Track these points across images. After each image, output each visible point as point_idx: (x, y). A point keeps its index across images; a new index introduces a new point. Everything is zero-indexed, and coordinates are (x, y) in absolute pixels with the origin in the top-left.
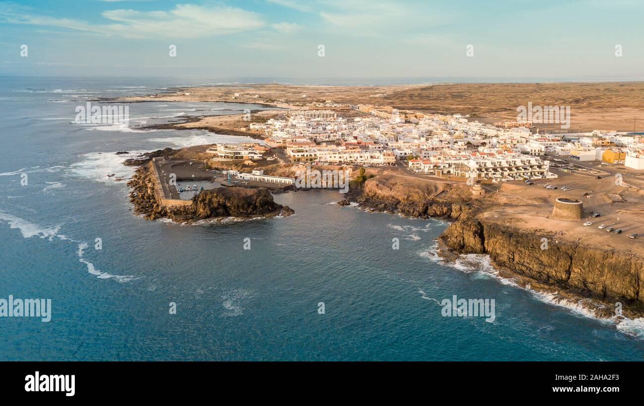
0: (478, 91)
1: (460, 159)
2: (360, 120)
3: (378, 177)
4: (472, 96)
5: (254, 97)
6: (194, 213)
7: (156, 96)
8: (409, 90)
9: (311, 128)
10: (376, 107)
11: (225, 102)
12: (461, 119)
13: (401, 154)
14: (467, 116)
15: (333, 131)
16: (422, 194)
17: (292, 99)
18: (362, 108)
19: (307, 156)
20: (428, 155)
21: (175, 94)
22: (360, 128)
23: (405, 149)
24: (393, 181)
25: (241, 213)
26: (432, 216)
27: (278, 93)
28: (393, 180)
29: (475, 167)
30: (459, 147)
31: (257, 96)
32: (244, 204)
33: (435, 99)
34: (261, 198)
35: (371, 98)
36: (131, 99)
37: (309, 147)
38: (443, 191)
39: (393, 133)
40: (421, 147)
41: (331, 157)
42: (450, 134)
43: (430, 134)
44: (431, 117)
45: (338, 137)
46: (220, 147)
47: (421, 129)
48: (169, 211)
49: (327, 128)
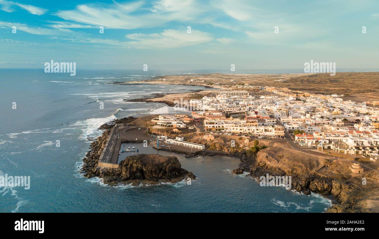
0: (348, 77)
1: (339, 136)
2: (264, 97)
3: (268, 149)
4: (345, 81)
5: (201, 82)
6: (119, 175)
7: (146, 81)
8: (301, 77)
9: (228, 103)
10: (277, 88)
11: (184, 85)
12: (337, 98)
13: (290, 128)
14: (342, 95)
15: (243, 106)
16: (305, 168)
17: (224, 83)
18: (268, 89)
19: (217, 127)
20: (312, 130)
21: (158, 80)
22: (262, 104)
23: (293, 124)
24: (280, 154)
25: (153, 177)
26: (313, 192)
27: (217, 79)
28: (281, 152)
29: (353, 145)
30: (337, 123)
31: (204, 81)
32: (156, 169)
33: (318, 83)
34: (170, 165)
35: (275, 82)
36: (132, 82)
37: (220, 119)
38: (324, 167)
39: (285, 109)
40: (307, 122)
41: (233, 129)
42: (329, 111)
43: (313, 111)
44: (315, 96)
45: (246, 110)
46: (160, 117)
47: (307, 106)
48: (101, 172)
49: (240, 103)
